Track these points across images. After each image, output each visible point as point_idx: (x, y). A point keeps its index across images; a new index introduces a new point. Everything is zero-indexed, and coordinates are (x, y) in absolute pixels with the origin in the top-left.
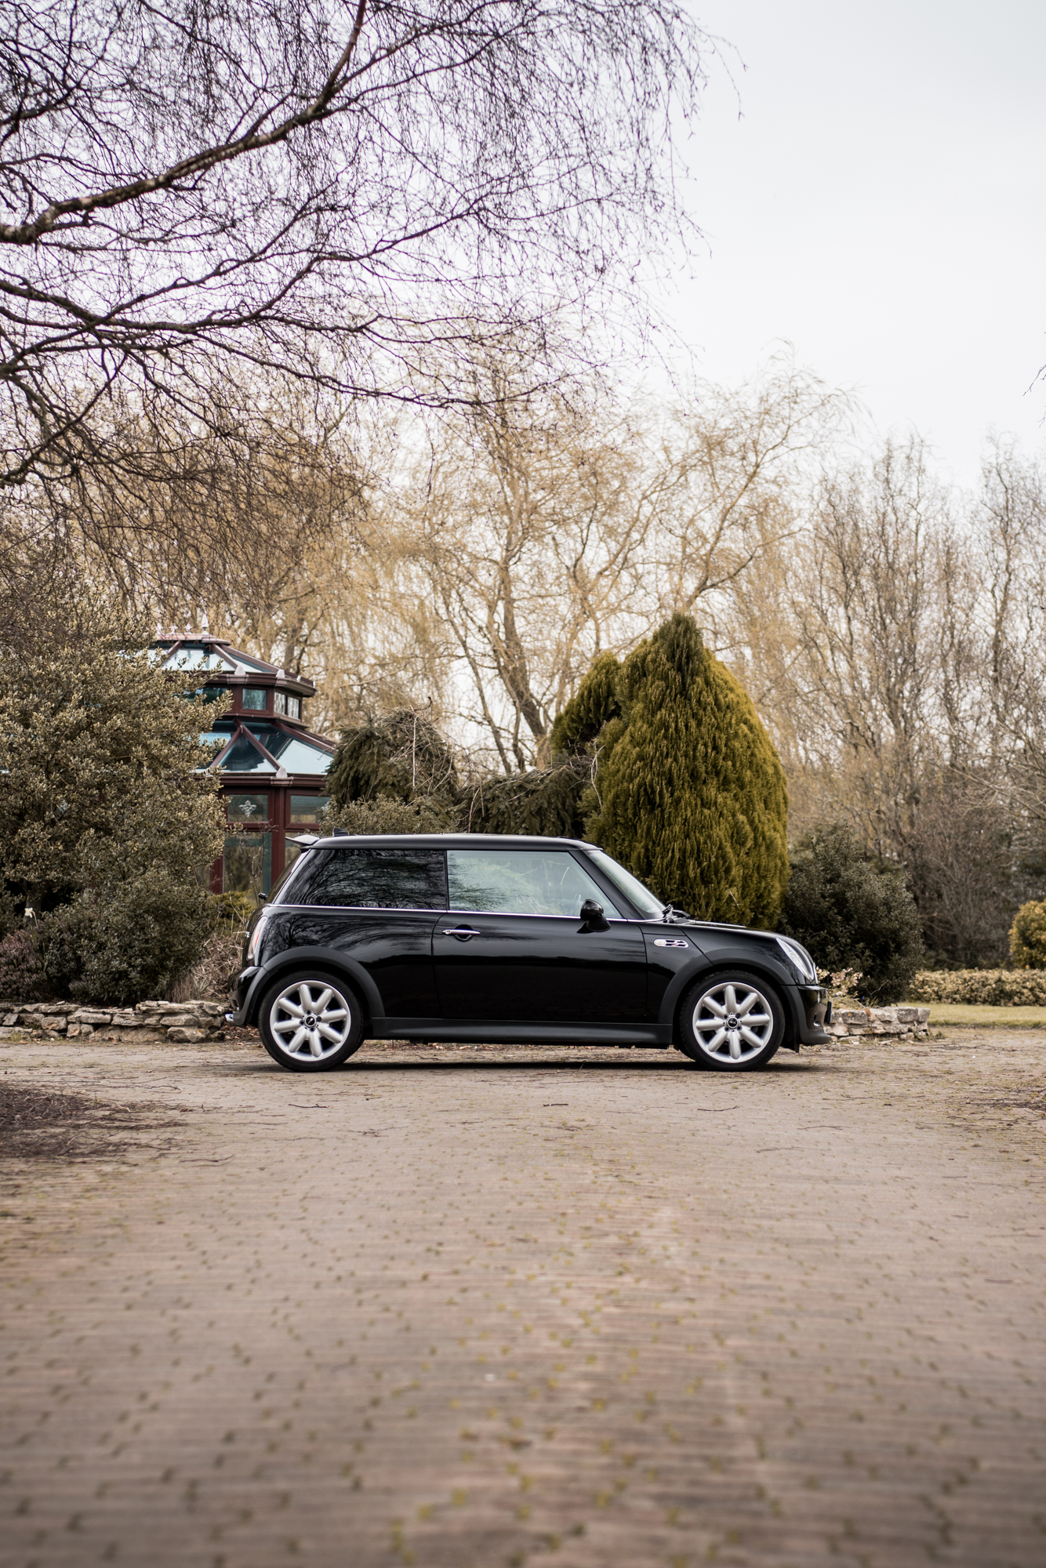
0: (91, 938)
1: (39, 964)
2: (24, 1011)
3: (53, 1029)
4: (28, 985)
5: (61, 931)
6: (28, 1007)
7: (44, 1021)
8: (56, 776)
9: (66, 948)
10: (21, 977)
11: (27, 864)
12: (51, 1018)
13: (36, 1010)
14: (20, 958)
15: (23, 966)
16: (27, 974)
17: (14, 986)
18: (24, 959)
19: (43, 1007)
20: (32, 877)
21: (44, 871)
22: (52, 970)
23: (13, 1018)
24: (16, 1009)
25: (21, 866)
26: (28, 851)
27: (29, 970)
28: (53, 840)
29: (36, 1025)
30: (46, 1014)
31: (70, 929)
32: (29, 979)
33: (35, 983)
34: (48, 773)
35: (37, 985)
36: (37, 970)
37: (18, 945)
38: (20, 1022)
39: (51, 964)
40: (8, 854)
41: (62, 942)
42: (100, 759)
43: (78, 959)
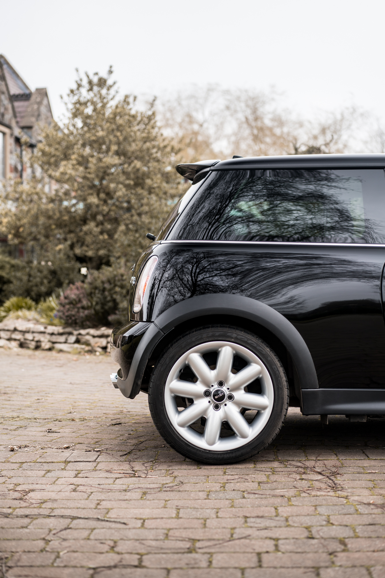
0: (122, 287)
1: (89, 304)
2: (80, 334)
3: (99, 347)
4: (82, 317)
5: (103, 282)
6: (83, 332)
7: (93, 341)
8: (102, 195)
9: (107, 293)
10: (78, 312)
11: (87, 246)
12: (97, 339)
13: (88, 334)
14: (77, 300)
15: (79, 305)
16: (81, 310)
17: (73, 318)
18: (80, 301)
19: (92, 331)
20: (90, 253)
21: (98, 250)
22: (98, 307)
23: (72, 339)
24: (75, 333)
25: (85, 248)
26: (89, 239)
27: (83, 308)
28: (102, 233)
29: (87, 344)
30: (94, 337)
31: (109, 281)
32: (83, 314)
33: (86, 316)
34: (98, 195)
35: (88, 318)
36: (88, 308)
37: (77, 292)
38: (78, 341)
39: (97, 303)
40: (78, 241)
41: (104, 290)
42: (127, 186)
43: (114, 301)
